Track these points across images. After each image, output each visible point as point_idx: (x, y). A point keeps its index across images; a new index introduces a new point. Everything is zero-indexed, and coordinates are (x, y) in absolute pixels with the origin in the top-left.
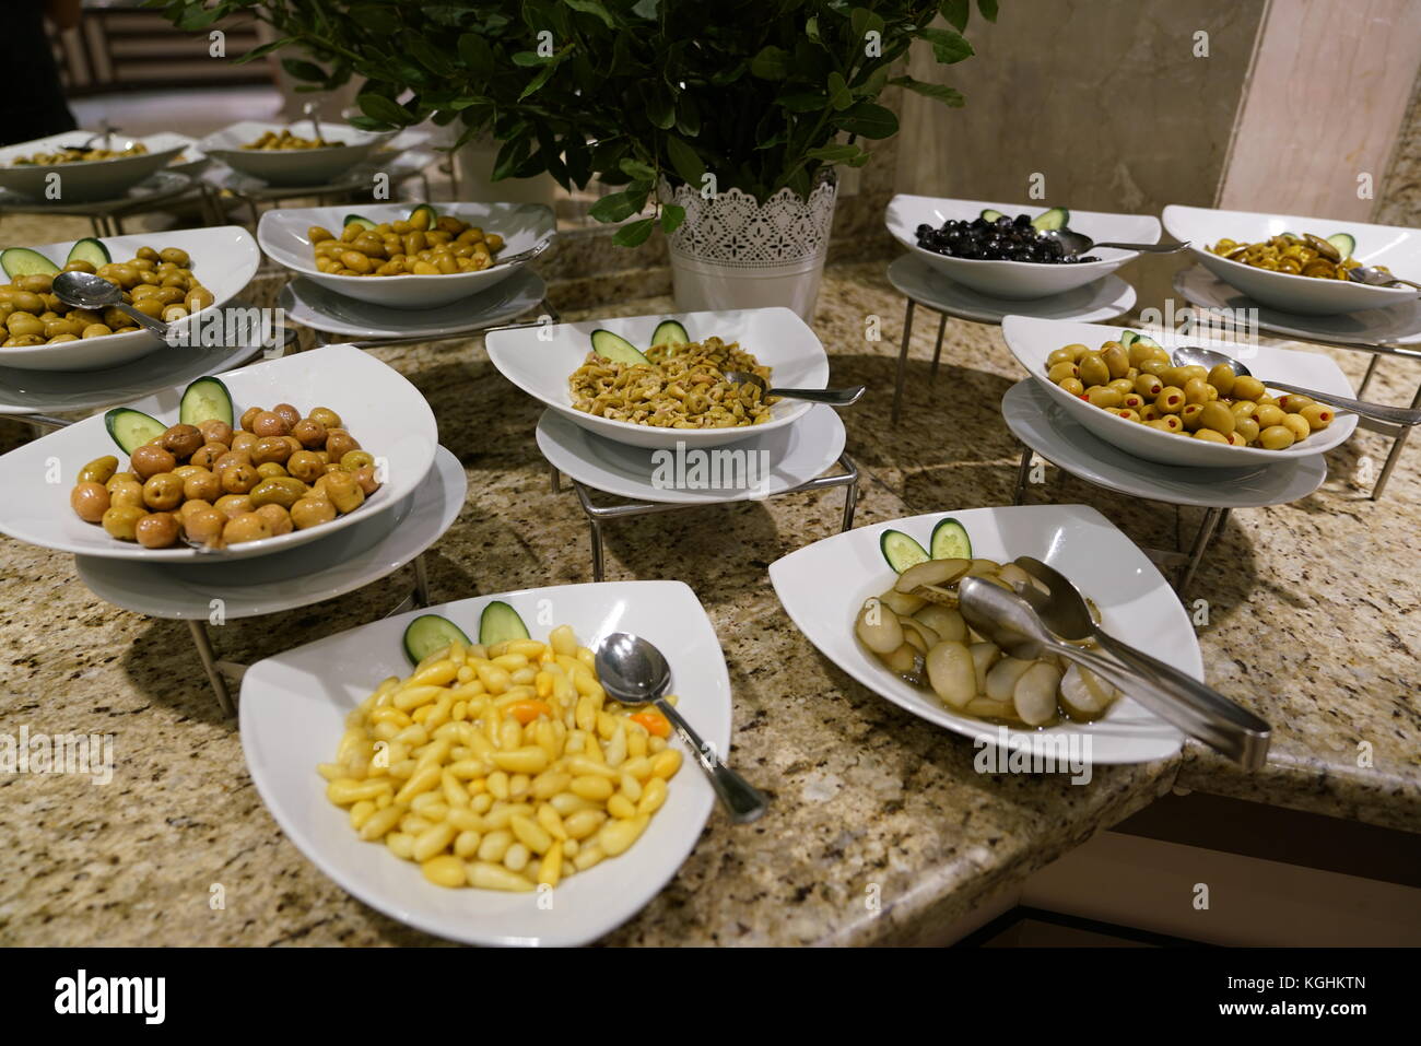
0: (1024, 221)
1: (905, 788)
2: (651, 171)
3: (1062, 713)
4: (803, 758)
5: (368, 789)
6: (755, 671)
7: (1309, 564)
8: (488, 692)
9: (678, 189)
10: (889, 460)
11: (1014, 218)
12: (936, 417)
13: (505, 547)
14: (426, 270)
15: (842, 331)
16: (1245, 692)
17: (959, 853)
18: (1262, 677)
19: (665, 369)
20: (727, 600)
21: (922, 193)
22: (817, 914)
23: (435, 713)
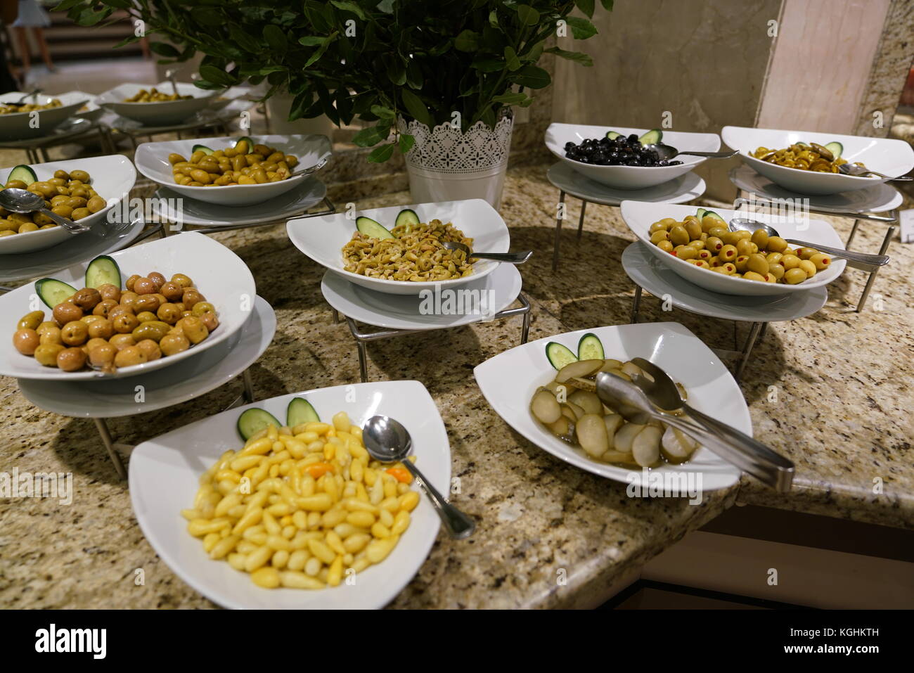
0: (634, 139)
1: (564, 510)
2: (393, 113)
3: (663, 459)
4: (498, 493)
5: (215, 525)
6: (467, 437)
7: (818, 355)
8: (293, 458)
9: (411, 123)
10: (551, 295)
11: (627, 137)
12: (581, 266)
13: (304, 360)
14: (247, 181)
15: (520, 211)
16: (779, 439)
17: (599, 551)
18: (790, 429)
19: (404, 242)
20: (448, 390)
21: (570, 122)
22: (509, 595)
23: (259, 473)
